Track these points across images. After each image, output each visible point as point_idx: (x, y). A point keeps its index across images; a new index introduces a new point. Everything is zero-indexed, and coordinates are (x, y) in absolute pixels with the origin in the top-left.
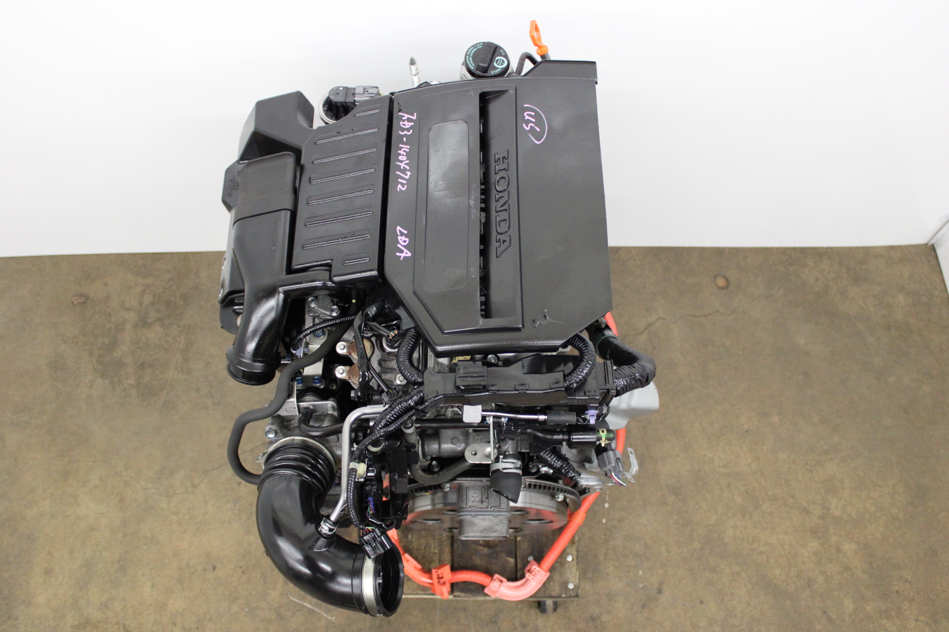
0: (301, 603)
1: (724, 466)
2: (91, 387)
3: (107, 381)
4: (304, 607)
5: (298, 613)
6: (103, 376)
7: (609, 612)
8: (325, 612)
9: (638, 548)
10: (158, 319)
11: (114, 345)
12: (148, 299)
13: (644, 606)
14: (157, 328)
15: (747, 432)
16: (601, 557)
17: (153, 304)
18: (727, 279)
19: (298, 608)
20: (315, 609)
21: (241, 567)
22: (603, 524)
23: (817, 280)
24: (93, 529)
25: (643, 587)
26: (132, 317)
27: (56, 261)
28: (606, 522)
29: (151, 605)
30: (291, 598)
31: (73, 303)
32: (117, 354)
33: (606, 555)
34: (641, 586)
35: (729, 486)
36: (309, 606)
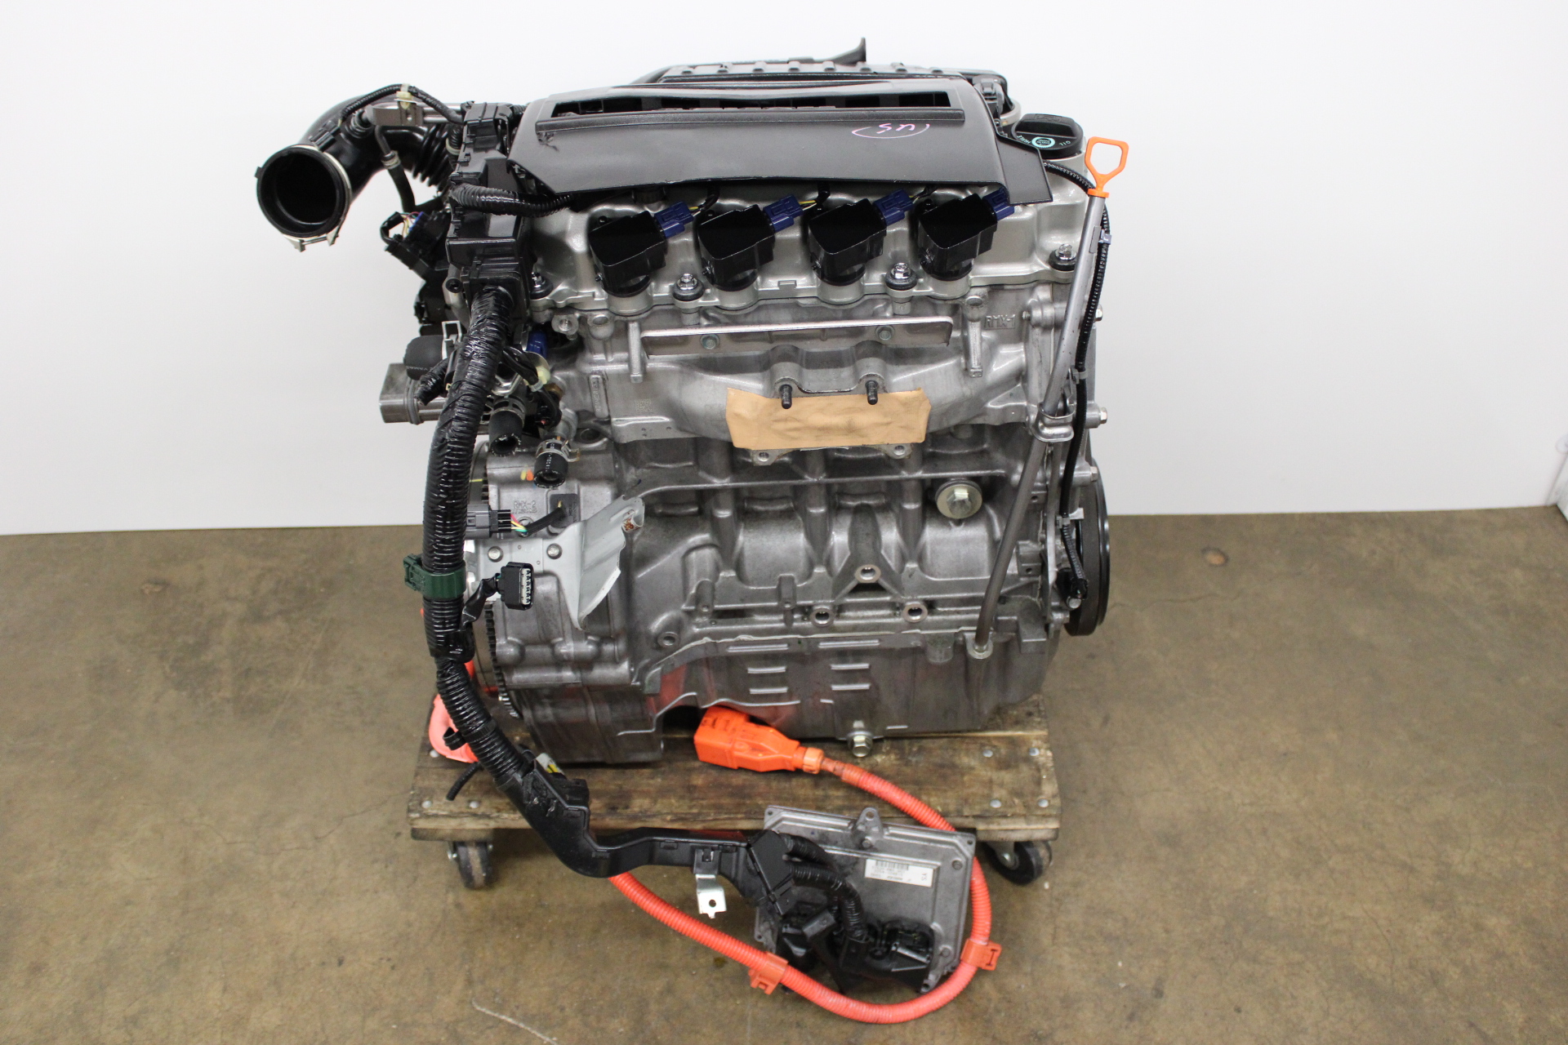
0: (496, 1015)
1: (1251, 804)
2: (156, 701)
3: (184, 693)
4: (501, 1021)
5: (488, 1031)
6: (179, 686)
7: (1066, 1027)
8: (540, 1030)
9: (1110, 926)
10: (280, 612)
11: (203, 644)
12: (266, 586)
13: (1131, 1018)
14: (280, 623)
15: (1285, 754)
16: (1046, 941)
17: (275, 592)
18: (1223, 554)
19: (490, 1023)
20: (522, 1025)
21: (389, 960)
22: (1046, 890)
23: (1373, 552)
24: (128, 903)
25: (1126, 987)
26: (239, 609)
27: (122, 539)
28: (1051, 888)
29: (218, 1019)
30: (478, 1008)
31: (142, 591)
32: (207, 657)
33: (1054, 937)
34: (1123, 985)
35: (1264, 831)
36: (510, 1020)
